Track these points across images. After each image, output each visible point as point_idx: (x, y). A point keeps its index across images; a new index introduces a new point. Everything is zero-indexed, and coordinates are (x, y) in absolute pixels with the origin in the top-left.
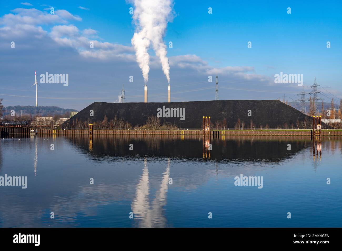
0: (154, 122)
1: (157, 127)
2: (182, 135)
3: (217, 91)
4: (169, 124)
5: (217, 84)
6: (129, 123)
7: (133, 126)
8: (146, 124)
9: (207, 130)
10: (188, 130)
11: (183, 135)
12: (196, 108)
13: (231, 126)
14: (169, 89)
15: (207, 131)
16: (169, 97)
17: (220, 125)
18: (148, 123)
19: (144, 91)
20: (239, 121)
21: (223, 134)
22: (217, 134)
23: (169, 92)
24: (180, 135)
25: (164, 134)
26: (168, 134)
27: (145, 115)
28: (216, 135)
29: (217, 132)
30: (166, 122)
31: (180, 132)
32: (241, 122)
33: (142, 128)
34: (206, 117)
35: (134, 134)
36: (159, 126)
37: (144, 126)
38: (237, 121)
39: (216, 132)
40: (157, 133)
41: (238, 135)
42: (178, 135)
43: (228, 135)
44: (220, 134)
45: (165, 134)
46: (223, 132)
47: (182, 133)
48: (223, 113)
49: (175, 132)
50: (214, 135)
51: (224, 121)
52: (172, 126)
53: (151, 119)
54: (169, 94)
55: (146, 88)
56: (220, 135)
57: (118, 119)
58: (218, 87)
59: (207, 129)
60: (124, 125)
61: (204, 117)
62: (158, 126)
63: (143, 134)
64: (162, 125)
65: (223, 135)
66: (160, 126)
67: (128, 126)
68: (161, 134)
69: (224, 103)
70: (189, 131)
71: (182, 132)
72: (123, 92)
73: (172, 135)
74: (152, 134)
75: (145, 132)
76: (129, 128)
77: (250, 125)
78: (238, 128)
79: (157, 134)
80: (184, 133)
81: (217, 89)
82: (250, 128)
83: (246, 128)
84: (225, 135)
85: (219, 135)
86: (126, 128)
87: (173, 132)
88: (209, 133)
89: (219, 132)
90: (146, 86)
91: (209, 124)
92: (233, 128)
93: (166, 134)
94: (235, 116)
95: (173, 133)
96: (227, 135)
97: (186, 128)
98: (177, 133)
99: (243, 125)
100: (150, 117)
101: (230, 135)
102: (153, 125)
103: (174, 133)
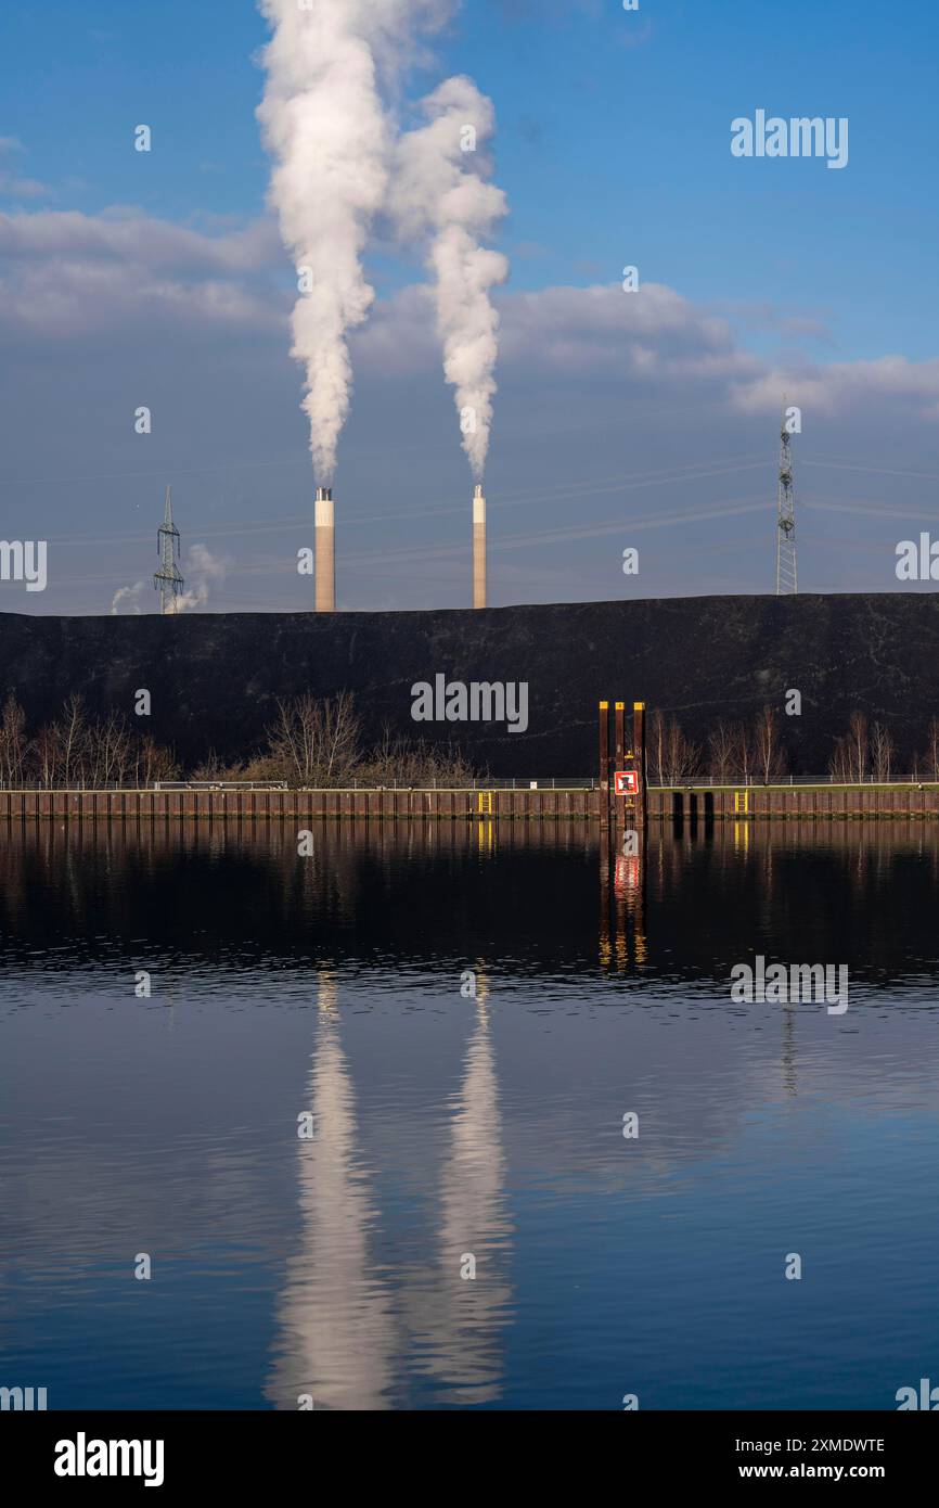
0: (317, 741)
1: (335, 773)
2: (482, 818)
3: (786, 526)
4: (414, 749)
5: (786, 484)
6: (157, 747)
7: (188, 763)
8: (267, 751)
9: (627, 786)
10: (534, 785)
11: (490, 817)
12: (592, 647)
13: (810, 759)
14: (479, 516)
15: (625, 793)
16: (479, 571)
17: (736, 756)
18: (279, 747)
19: (314, 529)
20: (859, 726)
21: (741, 808)
22: (701, 811)
23: (479, 534)
24: (470, 818)
25: (367, 817)
26: (391, 812)
27: (265, 696)
28: (694, 818)
29: (701, 801)
30: (393, 737)
31: (470, 801)
32: (870, 734)
33: (244, 774)
34: (619, 706)
35: (182, 817)
36: (354, 766)
37: (255, 767)
38: (845, 729)
39: (694, 798)
40: (324, 809)
41: (830, 817)
42: (454, 818)
43: (768, 818)
44: (717, 812)
45: (376, 813)
46: (741, 797)
47: (481, 810)
48: (764, 675)
49: (439, 800)
50: (678, 819)
51: (766, 726)
52: (433, 764)
53: (298, 720)
54: (479, 551)
55: (324, 512)
56: (723, 818)
57: (89, 722)
58: (791, 501)
59: (626, 783)
60: (131, 758)
61: (604, 705)
62: (346, 761)
63: (240, 817)
64: (367, 758)
65: (739, 817)
66: (359, 761)
67: (155, 766)
68: (353, 817)
70: (542, 796)
71: (484, 799)
72: (169, 536)
73: (417, 818)
74: (292, 812)
75: (250, 801)
76: (162, 778)
77: (924, 751)
78: (850, 770)
79: (324, 817)
80: (496, 807)
81: (786, 518)
83: (900, 769)
84: (753, 817)
85: (710, 818)
86: (142, 778)
87: (424, 799)
88: (637, 806)
89: (709, 796)
90: (328, 495)
91: (638, 751)
92: (820, 770)
93: (381, 817)
94: (841, 695)
95: (425, 807)
96: (762, 817)
97: (524, 776)
98: (453, 810)
99: (885, 753)
100: (293, 706)
101: (784, 817)
102: (315, 760)
103: (432, 811)
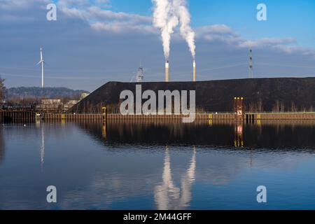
3: (251, 67)
5: (251, 59)
10: (216, 113)
11: (211, 119)
13: (268, 108)
14: (194, 66)
16: (194, 75)
17: (254, 108)
19: (165, 68)
20: (278, 102)
23: (194, 69)
24: (207, 119)
31: (207, 116)
32: (280, 104)
34: (238, 98)
38: (275, 103)
39: (250, 116)
41: (276, 119)
42: (204, 119)
46: (259, 115)
48: (258, 93)
49: (202, 116)
50: (247, 119)
51: (260, 102)
54: (194, 72)
55: (167, 65)
56: (255, 119)
58: (252, 62)
59: (240, 113)
61: (235, 98)
63: (165, 119)
65: (258, 119)
69: (260, 82)
70: (218, 115)
71: (210, 115)
72: (141, 69)
77: (290, 107)
78: (276, 111)
80: (212, 117)
82: (290, 111)
83: (286, 110)
84: (261, 119)
85: (253, 119)
88: (242, 117)
89: (253, 115)
90: (168, 62)
91: (242, 107)
92: (270, 110)
94: (273, 96)
97: (214, 111)
98: (204, 117)
99: (283, 107)
101: (267, 119)
103: (200, 117)
